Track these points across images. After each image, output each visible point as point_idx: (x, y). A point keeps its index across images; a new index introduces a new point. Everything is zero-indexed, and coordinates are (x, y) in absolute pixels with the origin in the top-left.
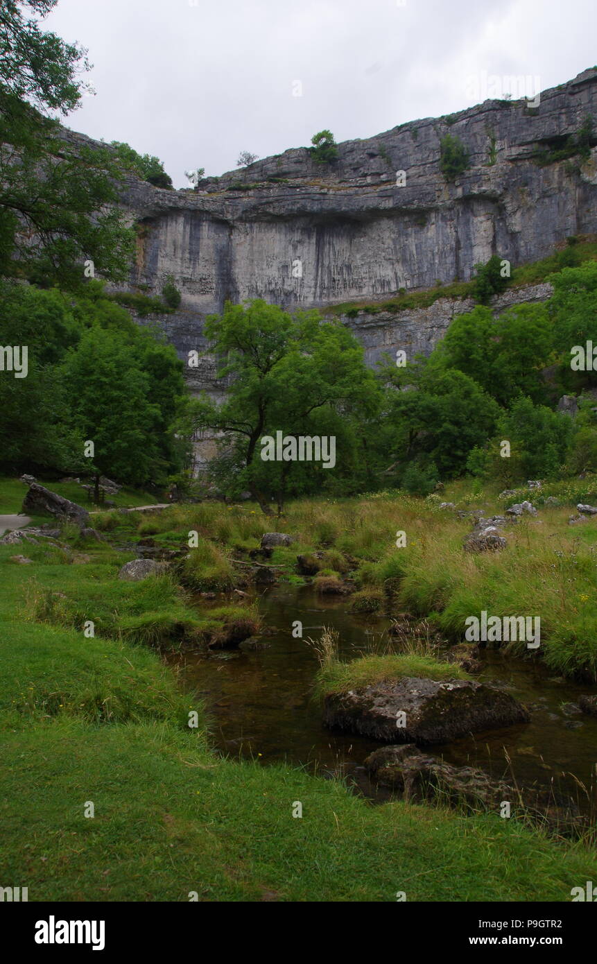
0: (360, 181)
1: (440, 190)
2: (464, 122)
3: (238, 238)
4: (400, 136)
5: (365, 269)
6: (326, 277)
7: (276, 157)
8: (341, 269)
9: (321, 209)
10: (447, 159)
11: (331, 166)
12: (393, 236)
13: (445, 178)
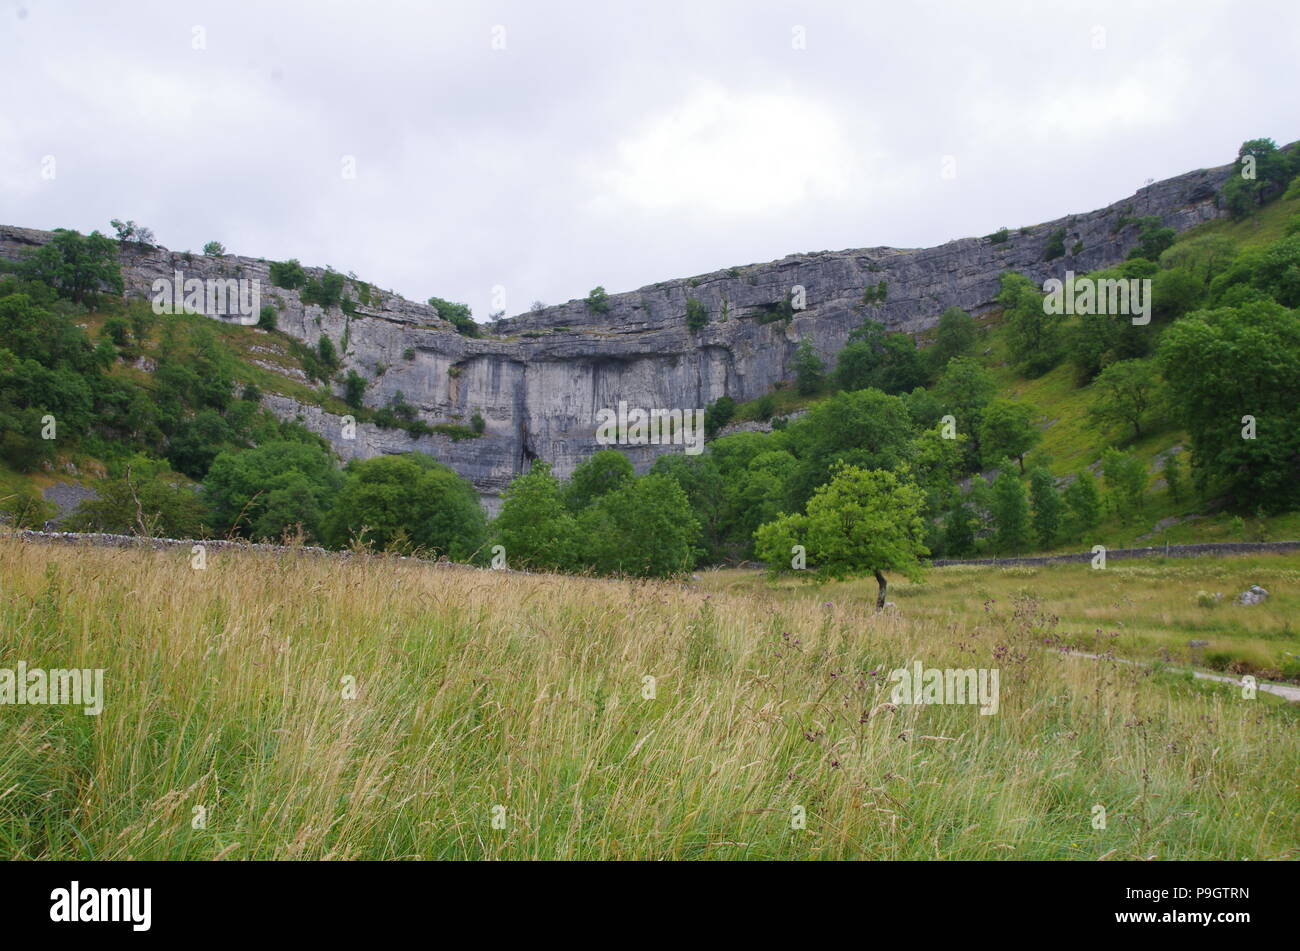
0: (626, 329)
1: (686, 339)
2: (704, 285)
3: (530, 374)
6: (601, 404)
7: (562, 307)
9: (595, 353)
10: (691, 316)
11: (604, 315)
12: (652, 373)
13: (690, 330)
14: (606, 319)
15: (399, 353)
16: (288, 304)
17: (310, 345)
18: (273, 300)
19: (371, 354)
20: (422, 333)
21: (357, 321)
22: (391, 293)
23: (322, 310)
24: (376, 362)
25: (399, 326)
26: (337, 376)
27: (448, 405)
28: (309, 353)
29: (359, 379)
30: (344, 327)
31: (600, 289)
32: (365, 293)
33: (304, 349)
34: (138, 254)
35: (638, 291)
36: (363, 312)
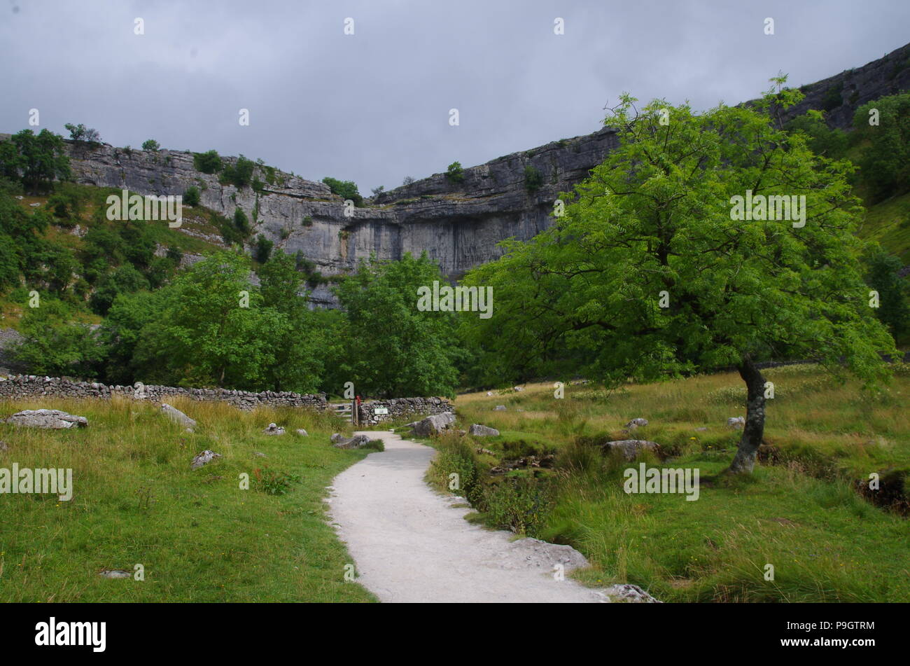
0: (479, 194)
1: (525, 200)
2: (539, 156)
3: (404, 234)
4: (502, 164)
5: (484, 249)
6: (460, 255)
7: (426, 180)
8: (470, 249)
9: (454, 214)
10: (528, 181)
11: (460, 185)
12: (500, 228)
13: (528, 192)
14: (462, 188)
15: (300, 221)
16: (209, 185)
17: (227, 217)
18: (197, 183)
19: (278, 222)
20: (318, 205)
21: (265, 197)
22: (292, 175)
23: (237, 189)
24: (281, 228)
25: (298, 199)
26: (249, 240)
27: (340, 260)
28: (227, 223)
29: (267, 242)
30: (255, 202)
31: (457, 164)
32: (271, 176)
33: (223, 220)
34: (88, 150)
35: (486, 164)
36: (269, 190)
